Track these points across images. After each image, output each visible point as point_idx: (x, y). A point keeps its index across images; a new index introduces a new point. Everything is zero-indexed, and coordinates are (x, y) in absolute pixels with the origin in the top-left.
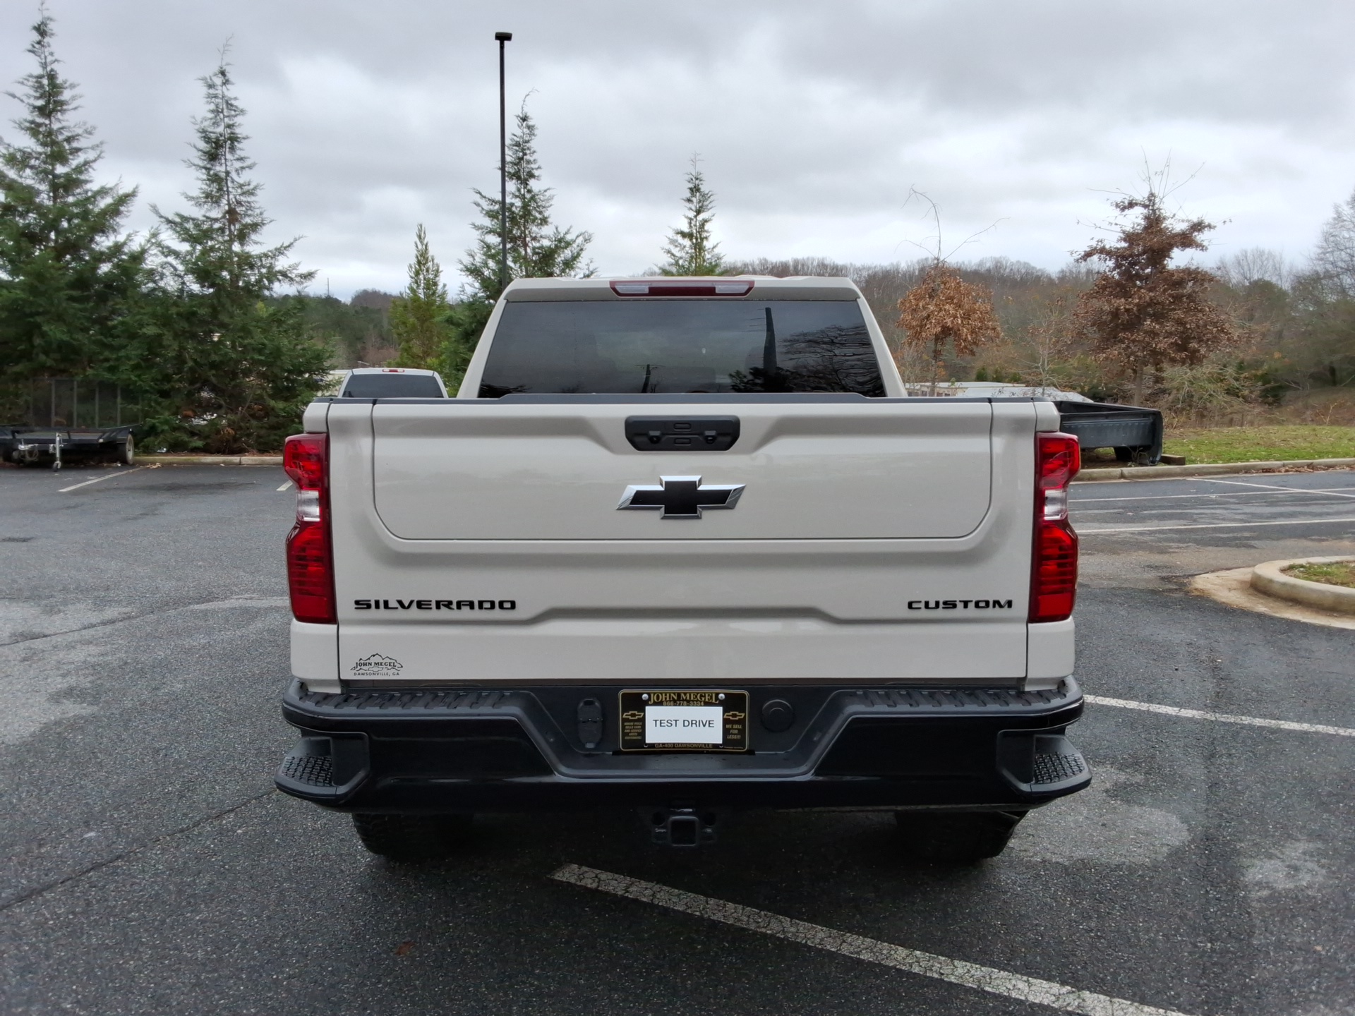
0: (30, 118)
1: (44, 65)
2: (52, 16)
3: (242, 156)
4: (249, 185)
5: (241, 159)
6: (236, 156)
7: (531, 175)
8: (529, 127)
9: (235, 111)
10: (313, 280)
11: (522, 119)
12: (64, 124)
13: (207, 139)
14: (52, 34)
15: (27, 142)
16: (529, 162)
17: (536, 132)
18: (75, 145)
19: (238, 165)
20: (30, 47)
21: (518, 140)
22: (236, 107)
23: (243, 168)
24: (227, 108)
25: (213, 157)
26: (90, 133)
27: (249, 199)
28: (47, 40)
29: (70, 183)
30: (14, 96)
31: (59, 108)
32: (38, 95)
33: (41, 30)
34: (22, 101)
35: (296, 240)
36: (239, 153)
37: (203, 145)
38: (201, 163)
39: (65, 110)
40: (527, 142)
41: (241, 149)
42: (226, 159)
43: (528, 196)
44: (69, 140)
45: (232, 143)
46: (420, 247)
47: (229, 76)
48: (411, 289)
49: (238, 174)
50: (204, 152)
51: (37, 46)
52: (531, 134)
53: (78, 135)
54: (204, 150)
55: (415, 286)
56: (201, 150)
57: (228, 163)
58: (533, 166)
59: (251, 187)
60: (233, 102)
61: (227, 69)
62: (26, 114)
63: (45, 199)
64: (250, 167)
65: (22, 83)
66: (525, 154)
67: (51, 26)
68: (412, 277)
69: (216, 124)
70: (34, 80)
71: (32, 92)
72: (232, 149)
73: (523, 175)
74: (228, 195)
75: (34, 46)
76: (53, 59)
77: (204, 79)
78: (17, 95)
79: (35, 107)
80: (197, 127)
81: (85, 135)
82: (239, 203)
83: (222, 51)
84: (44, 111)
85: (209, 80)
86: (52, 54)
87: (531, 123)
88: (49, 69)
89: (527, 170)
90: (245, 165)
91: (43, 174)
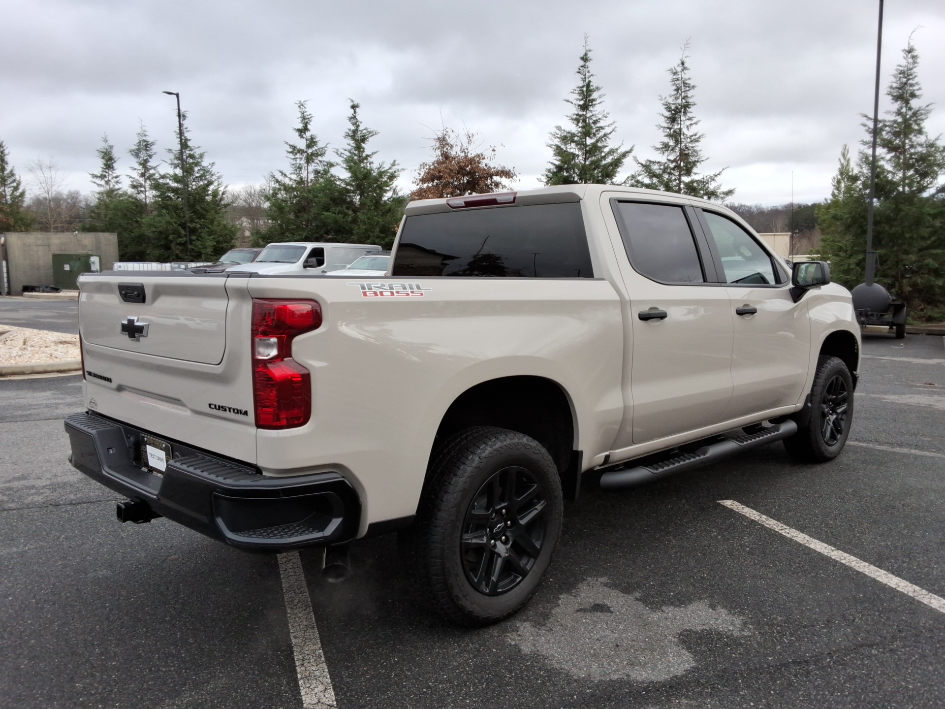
0: (576, 113)
1: (584, 80)
2: (591, 48)
3: (691, 116)
4: (696, 135)
5: (690, 119)
6: (687, 117)
7: (913, 95)
8: (913, 57)
9: (689, 87)
10: (733, 195)
11: (906, 51)
12: (594, 113)
13: (669, 109)
14: (591, 60)
15: (573, 128)
16: (912, 85)
17: (918, 60)
18: (598, 125)
19: (688, 123)
20: (578, 70)
21: (902, 69)
22: (689, 84)
23: (691, 124)
24: (684, 85)
25: (673, 120)
26: (606, 117)
27: (694, 145)
28: (588, 64)
29: (595, 148)
30: (568, 101)
31: (590, 104)
32: (581, 98)
33: (585, 59)
34: (572, 103)
35: (723, 170)
36: (689, 115)
37: (668, 114)
38: (666, 125)
39: (595, 105)
40: (911, 69)
41: (690, 112)
42: (681, 120)
43: (910, 113)
44: (595, 122)
45: (685, 109)
46: (843, 161)
47: (686, 65)
48: (833, 195)
49: (688, 129)
50: (668, 118)
51: (581, 68)
52: (915, 63)
53: (600, 119)
54: (668, 116)
55: (836, 192)
56: (666, 117)
57: (682, 123)
58: (916, 88)
59: (697, 136)
60: (687, 82)
61: (685, 60)
62: (574, 110)
63: (580, 160)
64: (696, 123)
65: (573, 93)
66: (908, 80)
67: (590, 55)
68: (834, 186)
69: (677, 98)
70: (579, 89)
71: (578, 97)
72: (685, 113)
73: (907, 96)
74: (681, 144)
75: (580, 69)
76: (590, 74)
77: (671, 70)
78: (570, 100)
79: (579, 105)
80: (663, 102)
81: (603, 118)
82: (687, 148)
83: (683, 49)
84: (585, 107)
85: (674, 70)
86: (589, 72)
87: (915, 54)
88: (587, 81)
89: (909, 92)
90: (693, 122)
91: (581, 144)
